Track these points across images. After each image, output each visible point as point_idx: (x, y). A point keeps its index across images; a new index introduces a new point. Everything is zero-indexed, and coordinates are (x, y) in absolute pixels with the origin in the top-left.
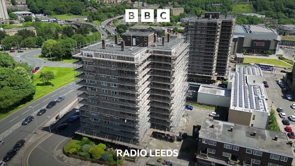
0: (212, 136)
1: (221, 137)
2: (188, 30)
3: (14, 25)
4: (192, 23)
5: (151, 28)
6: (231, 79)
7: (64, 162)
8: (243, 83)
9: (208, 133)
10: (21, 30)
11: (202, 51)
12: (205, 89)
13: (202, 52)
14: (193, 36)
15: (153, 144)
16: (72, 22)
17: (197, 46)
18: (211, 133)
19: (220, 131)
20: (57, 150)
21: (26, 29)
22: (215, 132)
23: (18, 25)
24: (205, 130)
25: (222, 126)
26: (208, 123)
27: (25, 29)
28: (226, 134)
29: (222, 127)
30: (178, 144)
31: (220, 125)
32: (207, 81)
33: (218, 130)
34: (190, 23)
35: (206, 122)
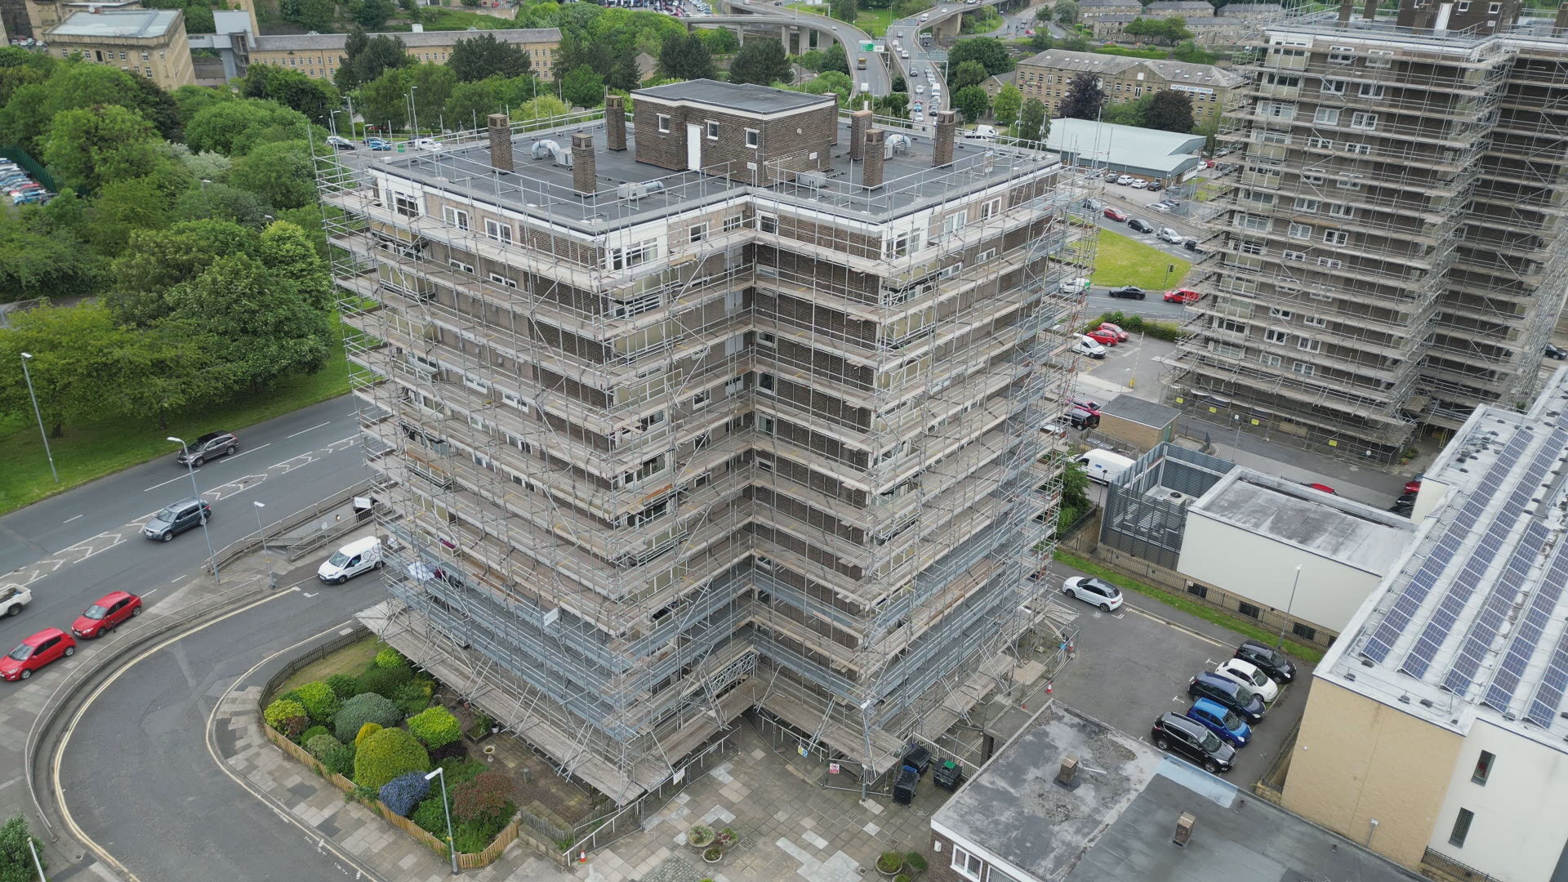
0: (1020, 842)
1: (1073, 866)
2: (1256, 99)
3: (479, 12)
4: (1288, 52)
5: (1142, 68)
6: (1461, 460)
7: (232, 761)
8: (1532, 506)
9: (1007, 816)
10: (469, 41)
11: (1333, 246)
12: (1253, 495)
13: (1330, 254)
14: (1288, 140)
15: (728, 779)
16: (750, 13)
17: (1305, 209)
18: (1032, 820)
19: (1096, 823)
20: (242, 688)
21: (491, 35)
22: (1061, 817)
23: (496, 14)
24: (1002, 784)
25: (1142, 788)
26: (1057, 743)
27: (486, 36)
28: (1127, 851)
29: (1133, 796)
30: (875, 818)
31: (1128, 779)
32: (1333, 443)
33: (1096, 810)
34: (1277, 51)
35: (1046, 734)
